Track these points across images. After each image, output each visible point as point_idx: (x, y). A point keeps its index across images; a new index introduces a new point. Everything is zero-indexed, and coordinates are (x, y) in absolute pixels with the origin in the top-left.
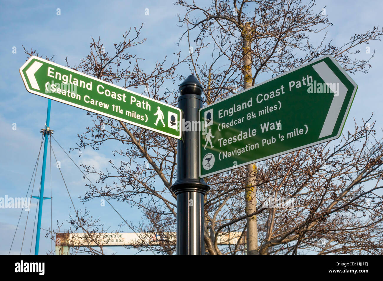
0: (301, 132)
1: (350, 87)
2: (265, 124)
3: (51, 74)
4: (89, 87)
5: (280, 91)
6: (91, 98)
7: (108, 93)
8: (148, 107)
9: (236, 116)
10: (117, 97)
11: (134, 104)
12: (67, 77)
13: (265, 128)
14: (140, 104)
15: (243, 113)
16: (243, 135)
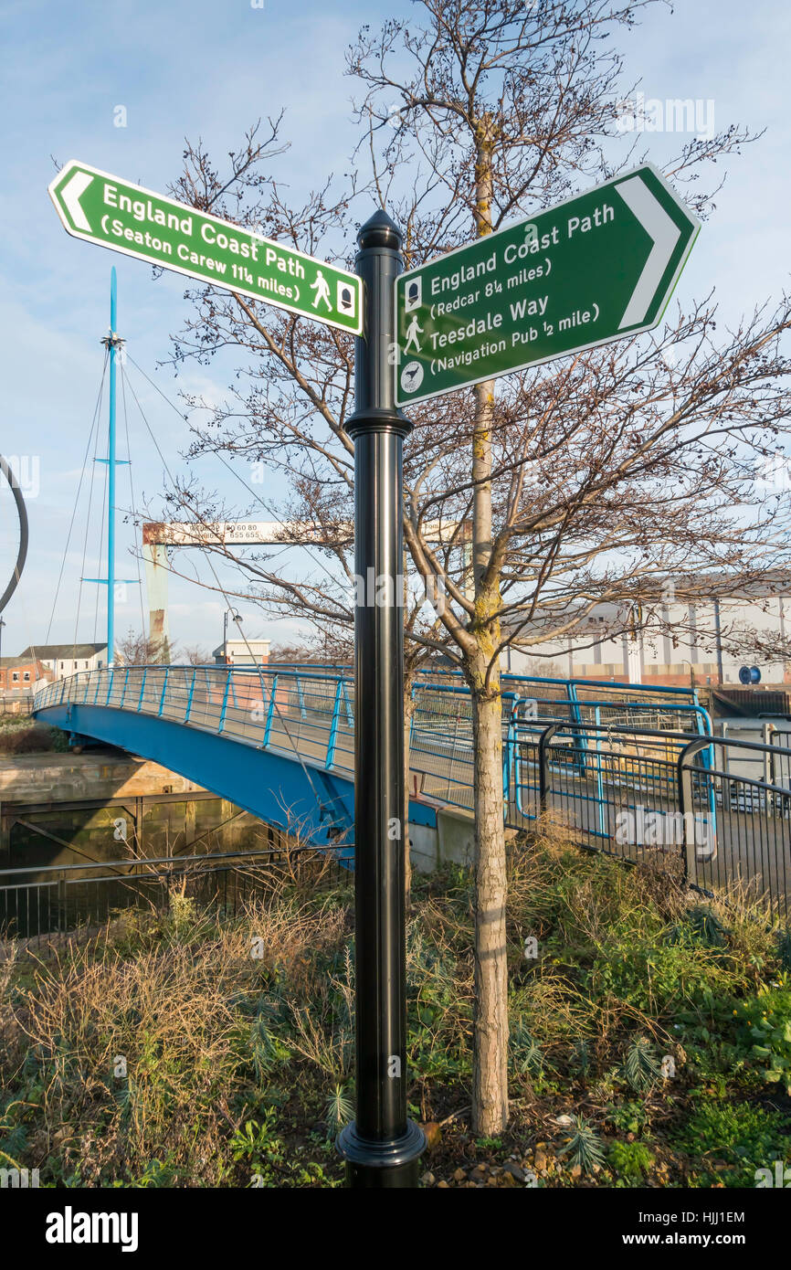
0: (586, 317)
1: (686, 228)
2: (518, 304)
3: (110, 199)
4: (186, 227)
5: (550, 239)
6: (191, 251)
7: (222, 241)
8: (300, 271)
9: (465, 289)
10: (240, 249)
11: (274, 264)
12: (143, 206)
13: (518, 311)
14: (284, 264)
15: (479, 283)
16: (477, 326)
